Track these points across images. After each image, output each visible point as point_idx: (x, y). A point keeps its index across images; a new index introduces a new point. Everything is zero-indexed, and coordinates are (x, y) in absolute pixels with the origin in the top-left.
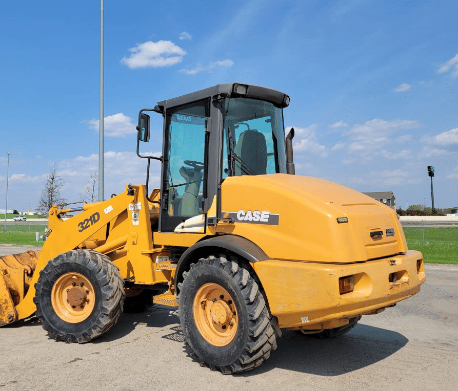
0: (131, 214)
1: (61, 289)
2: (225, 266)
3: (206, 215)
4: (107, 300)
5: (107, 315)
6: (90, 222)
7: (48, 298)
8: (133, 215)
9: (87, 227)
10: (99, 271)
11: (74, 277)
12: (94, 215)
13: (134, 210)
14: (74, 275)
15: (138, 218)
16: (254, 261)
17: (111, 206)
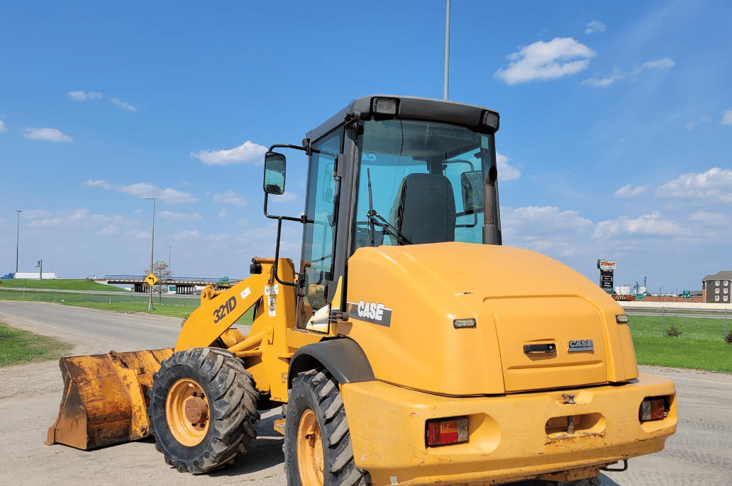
0: (267, 302)
1: (179, 398)
2: (316, 386)
3: (330, 308)
4: (221, 420)
5: (221, 440)
6: (226, 309)
7: (163, 410)
8: (269, 301)
9: (223, 316)
10: (212, 379)
11: (191, 385)
12: (230, 300)
13: (270, 295)
14: (190, 382)
15: (275, 306)
16: (343, 382)
17: (248, 288)
